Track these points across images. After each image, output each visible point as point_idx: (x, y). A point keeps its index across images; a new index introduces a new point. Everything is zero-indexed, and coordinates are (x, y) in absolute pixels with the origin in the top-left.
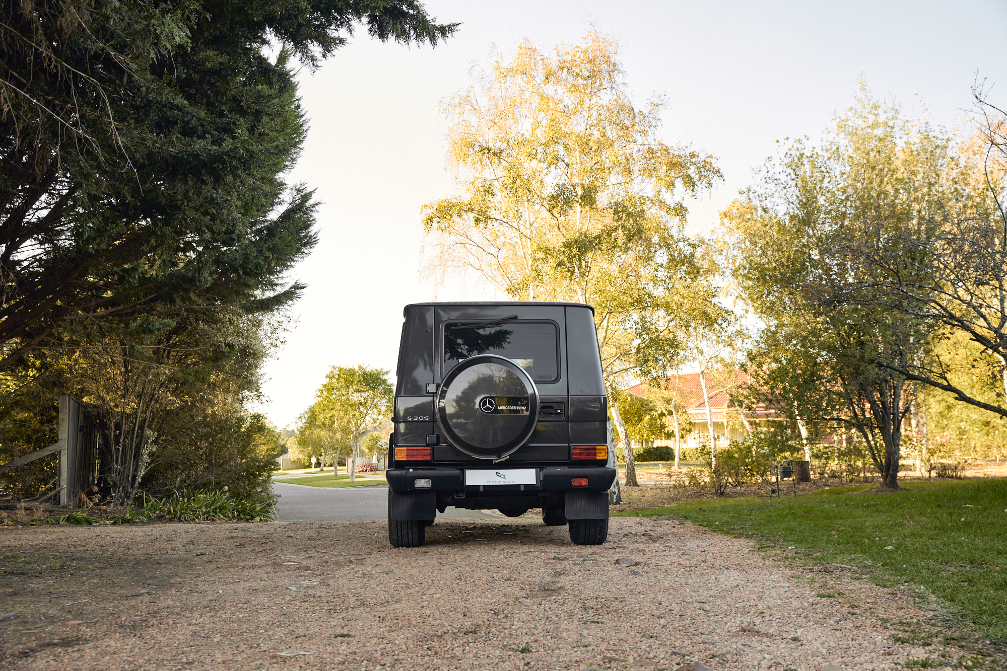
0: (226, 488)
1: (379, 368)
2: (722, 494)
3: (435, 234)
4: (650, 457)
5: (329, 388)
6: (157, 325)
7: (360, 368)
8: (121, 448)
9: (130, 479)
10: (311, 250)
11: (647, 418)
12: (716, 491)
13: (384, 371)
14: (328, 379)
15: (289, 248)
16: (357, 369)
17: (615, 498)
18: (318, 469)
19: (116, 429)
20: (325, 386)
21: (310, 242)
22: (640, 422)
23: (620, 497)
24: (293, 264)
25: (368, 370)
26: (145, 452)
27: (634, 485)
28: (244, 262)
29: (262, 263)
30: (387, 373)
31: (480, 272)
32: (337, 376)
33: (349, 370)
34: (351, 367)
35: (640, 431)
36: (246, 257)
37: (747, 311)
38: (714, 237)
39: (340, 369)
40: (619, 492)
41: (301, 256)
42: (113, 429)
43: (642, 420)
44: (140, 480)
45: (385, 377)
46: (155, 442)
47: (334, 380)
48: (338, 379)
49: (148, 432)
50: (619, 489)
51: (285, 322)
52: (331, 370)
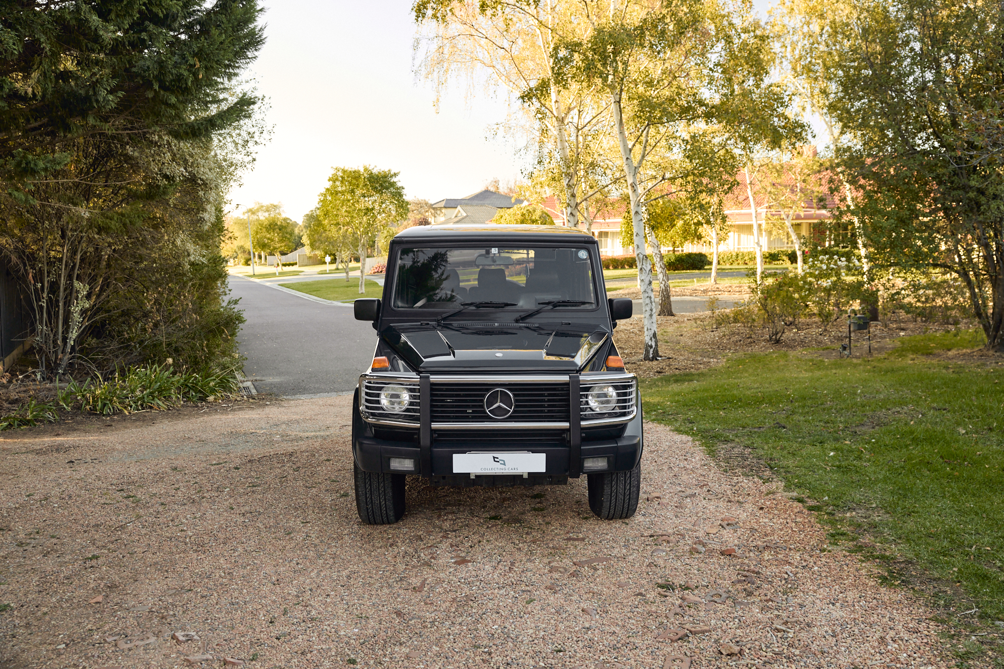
0: (170, 360)
1: (386, 170)
2: (778, 342)
3: (429, 26)
4: (682, 265)
5: (333, 192)
6: (41, 164)
7: (366, 169)
8: (45, 305)
9: (59, 342)
10: (256, 53)
11: (680, 223)
12: (771, 338)
13: (392, 173)
14: (331, 182)
15: (222, 52)
16: (362, 170)
17: (651, 352)
18: (334, 266)
19: (36, 281)
20: (328, 190)
21: (255, 41)
22: (672, 227)
23: (657, 351)
24: (237, 71)
25: (375, 171)
26: (76, 309)
27: (669, 315)
28: (160, 72)
29: (186, 73)
30: (395, 175)
31: (491, 70)
32: (340, 179)
33: (354, 172)
34: (356, 169)
35: (672, 238)
36: (161, 64)
37: (804, 109)
38: (772, 20)
39: (344, 171)
40: (656, 345)
41: (244, 61)
42: (33, 282)
43: (675, 225)
44: (72, 343)
45: (394, 179)
46: (88, 297)
47: (338, 183)
48: (342, 182)
49: (77, 285)
50: (656, 342)
51: (256, 135)
52: (333, 172)
